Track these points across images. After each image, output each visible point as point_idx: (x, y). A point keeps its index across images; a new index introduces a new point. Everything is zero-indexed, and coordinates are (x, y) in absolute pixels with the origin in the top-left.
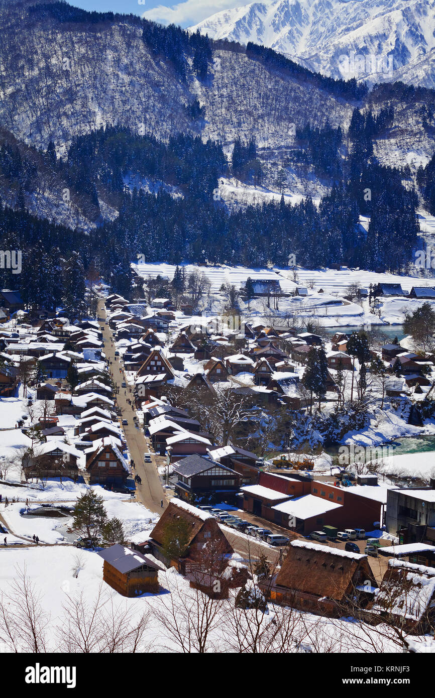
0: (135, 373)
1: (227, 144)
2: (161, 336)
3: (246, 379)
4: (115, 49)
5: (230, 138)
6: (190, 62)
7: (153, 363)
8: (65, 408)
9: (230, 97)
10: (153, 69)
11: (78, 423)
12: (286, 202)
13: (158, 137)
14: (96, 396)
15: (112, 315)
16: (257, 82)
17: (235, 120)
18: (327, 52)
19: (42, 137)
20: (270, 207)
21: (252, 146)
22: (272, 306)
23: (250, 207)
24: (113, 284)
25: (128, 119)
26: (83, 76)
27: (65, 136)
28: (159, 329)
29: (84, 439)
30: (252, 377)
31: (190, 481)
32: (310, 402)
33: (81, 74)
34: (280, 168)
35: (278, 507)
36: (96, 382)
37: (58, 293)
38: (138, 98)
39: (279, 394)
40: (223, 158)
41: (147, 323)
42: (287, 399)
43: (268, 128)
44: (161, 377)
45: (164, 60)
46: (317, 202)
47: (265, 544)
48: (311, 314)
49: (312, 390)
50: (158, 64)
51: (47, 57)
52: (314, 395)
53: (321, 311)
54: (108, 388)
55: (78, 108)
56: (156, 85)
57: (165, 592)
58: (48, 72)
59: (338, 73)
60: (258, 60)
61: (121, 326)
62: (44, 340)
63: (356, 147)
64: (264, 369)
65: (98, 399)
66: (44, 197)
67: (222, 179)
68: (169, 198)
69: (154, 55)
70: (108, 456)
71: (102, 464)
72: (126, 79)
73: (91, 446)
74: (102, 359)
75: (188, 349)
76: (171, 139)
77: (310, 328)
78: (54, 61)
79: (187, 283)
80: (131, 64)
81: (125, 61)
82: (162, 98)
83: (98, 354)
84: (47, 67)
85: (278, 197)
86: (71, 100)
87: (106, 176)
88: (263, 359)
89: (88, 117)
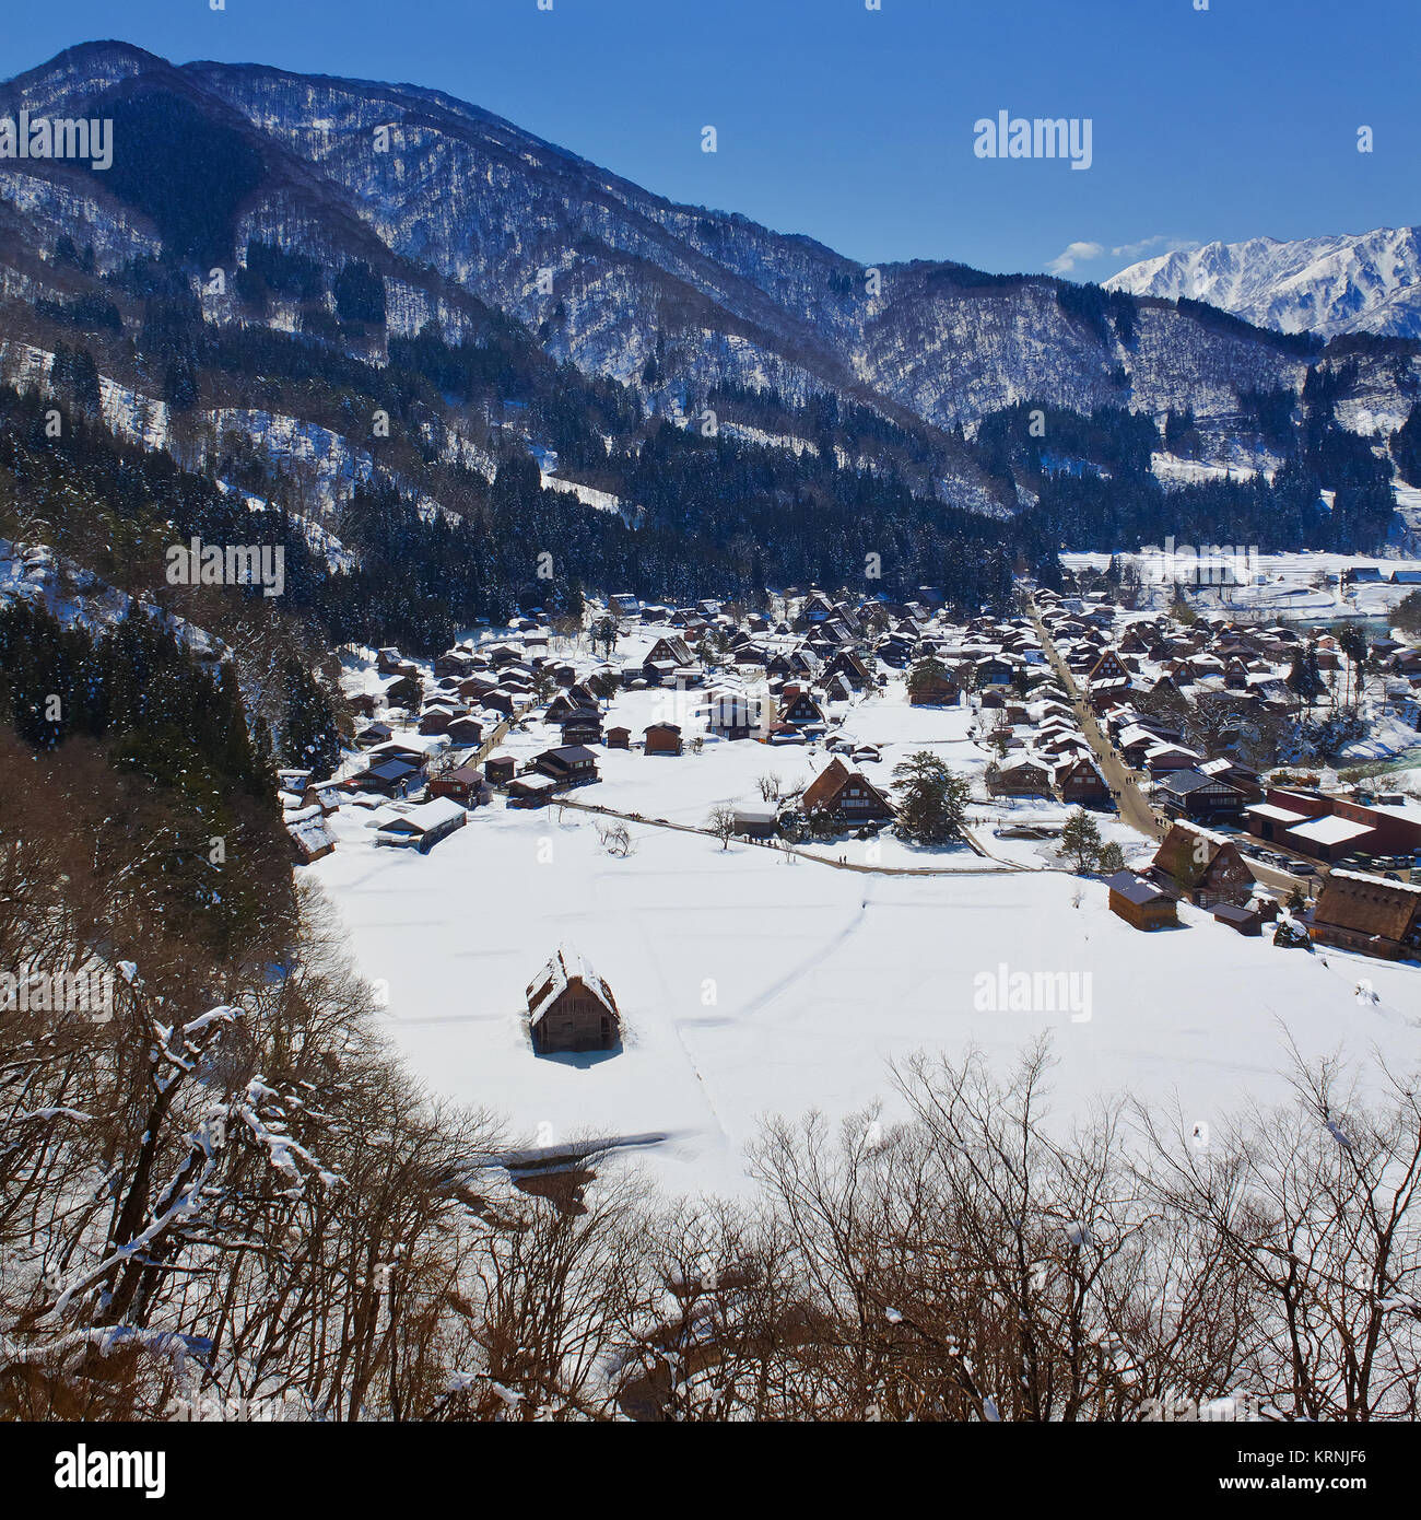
0: (1086, 677)
1: (1159, 414)
2: (1106, 635)
3: (1215, 682)
4: (1026, 314)
5: (1161, 407)
6: (1112, 324)
7: (1107, 665)
8: (1020, 717)
9: (1159, 359)
10: (1070, 334)
11: (1038, 733)
12: (1233, 478)
13: (1078, 410)
14: (1052, 703)
15: (1046, 612)
16: (1191, 342)
17: (1167, 387)
18: (1262, 303)
19: (947, 416)
20: (1213, 484)
21: (1189, 413)
22: (1225, 598)
23: (1190, 485)
24: (1040, 578)
25: (1043, 392)
26: (991, 346)
27: (974, 414)
28: (1102, 627)
29: (1048, 751)
30: (1223, 679)
31: (1184, 800)
32: (1299, 707)
33: (988, 344)
34: (1223, 439)
35: (1294, 830)
36: (1050, 687)
37: (982, 589)
38: (1055, 367)
39: (1261, 699)
40: (1156, 430)
41: (1088, 621)
42: (1270, 705)
43: (1206, 393)
44: (1121, 681)
45: (1082, 323)
46: (1269, 476)
47: (1286, 873)
48: (1270, 605)
49: (1300, 694)
50: (1075, 328)
51: (950, 328)
52: (1303, 700)
53: (1284, 602)
54: (1064, 694)
55: (986, 382)
56: (1073, 352)
57: (1186, 926)
58: (951, 343)
59: (1278, 325)
60: (1191, 316)
61: (1059, 624)
62: (976, 642)
63: (1313, 411)
64: (1237, 670)
65: (1055, 707)
66: (954, 484)
67: (1154, 454)
68: (1097, 479)
69: (1070, 318)
70: (1085, 771)
71: (1077, 780)
72: (1040, 346)
73: (1058, 760)
74: (1046, 662)
75: (1141, 650)
76: (1094, 413)
77: (1279, 622)
78: (957, 332)
79: (1123, 574)
80: (1045, 329)
81: (1038, 327)
82: (1081, 366)
83: (1041, 656)
84: (951, 339)
85: (1223, 473)
86: (979, 375)
87: (1021, 457)
88: (1236, 659)
89: (998, 391)
